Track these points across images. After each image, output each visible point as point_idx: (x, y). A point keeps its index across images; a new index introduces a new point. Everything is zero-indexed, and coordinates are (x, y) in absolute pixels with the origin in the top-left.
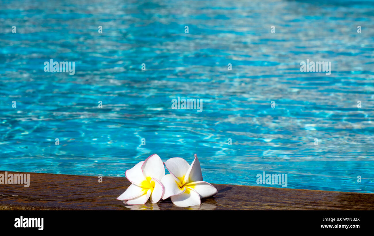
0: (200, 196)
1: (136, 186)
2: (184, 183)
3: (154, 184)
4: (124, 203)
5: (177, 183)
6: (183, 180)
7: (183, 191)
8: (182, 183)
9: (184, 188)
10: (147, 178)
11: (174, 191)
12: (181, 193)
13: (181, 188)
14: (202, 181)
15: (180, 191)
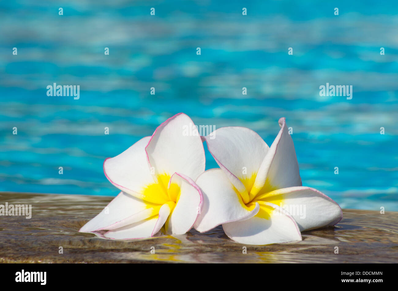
0: (300, 227)
1: (131, 199)
2: (254, 192)
3: (178, 191)
4: (99, 236)
5: (236, 191)
6: (253, 184)
7: (254, 212)
8: (249, 194)
9: (255, 205)
10: (159, 178)
11: (229, 210)
12: (247, 217)
13: (248, 204)
14: (301, 185)
15: (245, 213)
